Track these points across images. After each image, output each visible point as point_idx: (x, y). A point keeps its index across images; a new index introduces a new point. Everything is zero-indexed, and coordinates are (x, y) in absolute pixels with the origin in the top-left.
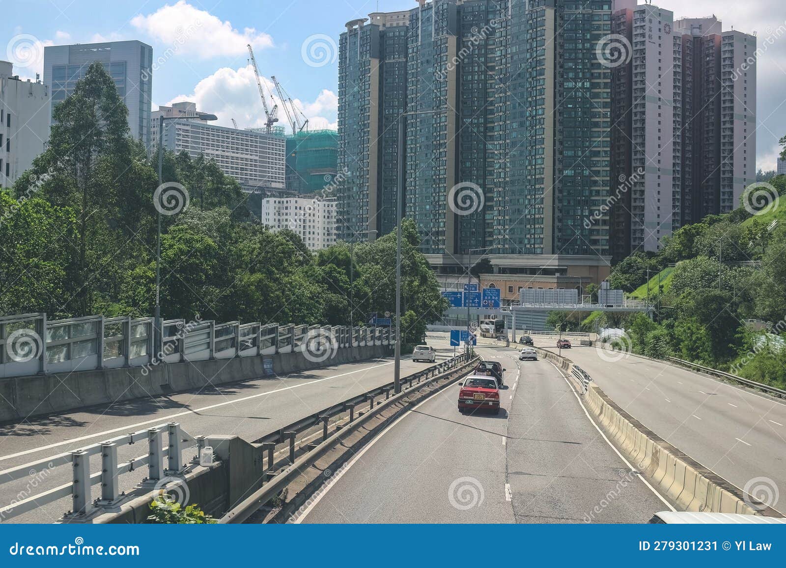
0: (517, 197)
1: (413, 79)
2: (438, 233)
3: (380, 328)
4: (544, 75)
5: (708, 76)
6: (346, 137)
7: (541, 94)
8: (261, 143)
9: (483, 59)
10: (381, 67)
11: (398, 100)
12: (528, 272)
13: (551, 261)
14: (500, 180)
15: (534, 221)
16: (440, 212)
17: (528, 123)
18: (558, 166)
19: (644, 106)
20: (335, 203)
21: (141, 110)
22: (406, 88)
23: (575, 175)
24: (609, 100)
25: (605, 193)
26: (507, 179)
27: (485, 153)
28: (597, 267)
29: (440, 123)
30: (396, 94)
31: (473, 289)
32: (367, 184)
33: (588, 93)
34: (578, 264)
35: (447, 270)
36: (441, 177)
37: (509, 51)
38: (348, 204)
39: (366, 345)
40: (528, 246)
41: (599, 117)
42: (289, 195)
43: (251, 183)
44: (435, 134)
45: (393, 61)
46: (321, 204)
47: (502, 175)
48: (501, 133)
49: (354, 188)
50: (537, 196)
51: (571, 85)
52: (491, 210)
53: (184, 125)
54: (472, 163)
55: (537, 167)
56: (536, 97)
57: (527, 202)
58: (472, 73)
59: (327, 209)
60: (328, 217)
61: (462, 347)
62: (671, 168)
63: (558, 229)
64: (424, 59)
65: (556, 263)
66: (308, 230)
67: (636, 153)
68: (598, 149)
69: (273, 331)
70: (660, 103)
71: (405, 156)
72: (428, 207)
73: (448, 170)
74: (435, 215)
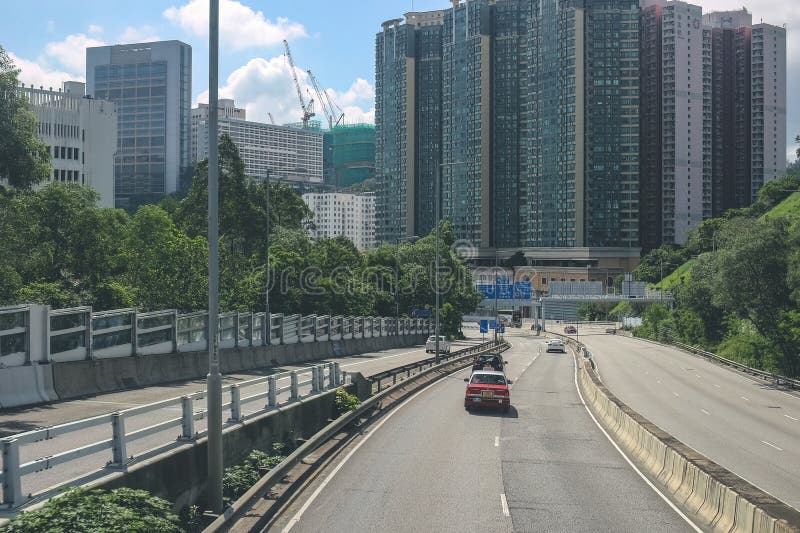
0: (550, 192)
1: (448, 78)
2: (474, 227)
3: (421, 319)
4: (574, 74)
5: (738, 69)
7: (571, 93)
8: (299, 138)
9: (515, 58)
10: (416, 66)
11: (434, 99)
13: (582, 253)
14: (533, 175)
15: (566, 215)
16: (476, 206)
17: (559, 121)
18: (588, 161)
19: (673, 100)
20: (372, 198)
21: (182, 108)
22: (441, 87)
23: (605, 170)
24: (637, 97)
25: (634, 187)
26: (540, 175)
27: (518, 149)
28: (627, 258)
29: (474, 121)
30: (432, 92)
32: (405, 180)
33: (617, 91)
34: (609, 256)
35: (482, 262)
36: (476, 172)
37: (540, 50)
38: (386, 199)
39: (409, 334)
40: (560, 239)
41: (628, 114)
42: (328, 190)
43: (289, 178)
44: (470, 131)
45: (429, 59)
46: (360, 198)
47: (535, 171)
48: (533, 130)
49: (392, 184)
50: (568, 191)
51: (600, 83)
52: (524, 204)
54: (506, 159)
55: (569, 162)
56: (566, 95)
57: (559, 197)
58: (506, 71)
59: (365, 203)
60: (366, 211)
61: (490, 334)
62: (700, 159)
63: (590, 222)
64: (459, 59)
65: (587, 255)
66: (346, 224)
67: (666, 146)
68: (627, 145)
69: (340, 321)
70: (689, 97)
71: (441, 153)
72: (464, 202)
73: (482, 166)
74: (470, 210)
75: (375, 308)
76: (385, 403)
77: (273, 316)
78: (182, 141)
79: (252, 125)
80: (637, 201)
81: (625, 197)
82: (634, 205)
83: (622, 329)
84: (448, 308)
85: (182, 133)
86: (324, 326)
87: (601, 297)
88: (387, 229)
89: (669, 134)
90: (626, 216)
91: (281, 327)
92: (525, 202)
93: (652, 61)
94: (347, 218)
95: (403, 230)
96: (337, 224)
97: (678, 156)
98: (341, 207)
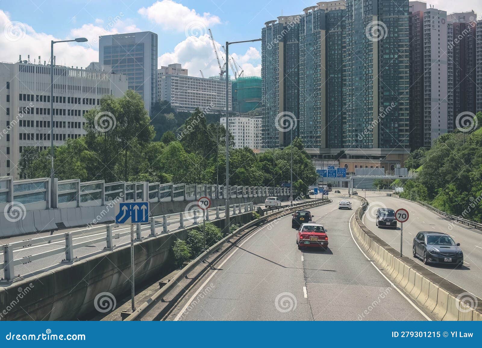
0: (359, 118)
1: (302, 53)
2: (317, 137)
3: (286, 188)
4: (372, 52)
5: (469, 46)
6: (266, 85)
7: (371, 62)
8: (218, 85)
9: (340, 42)
10: (285, 46)
11: (294, 65)
12: (365, 158)
13: (377, 152)
14: (350, 108)
16: (318, 125)
17: (364, 78)
18: (381, 100)
19: (430, 65)
20: (260, 120)
21: (152, 70)
22: (298, 58)
24: (408, 64)
25: (406, 115)
26: (354, 108)
27: (342, 93)
28: (403, 154)
29: (317, 77)
30: (293, 61)
31: (333, 168)
32: (278, 110)
33: (397, 61)
34: (391, 152)
35: (320, 157)
36: (318, 106)
37: (354, 39)
38: (268, 121)
39: (280, 195)
40: (365, 144)
41: (403, 74)
42: (235, 115)
43: (213, 108)
44: (314, 83)
45: (291, 43)
46: (253, 120)
47: (351, 106)
48: (350, 83)
49: (271, 113)
50: (369, 117)
51: (387, 56)
52: (345, 124)
53: (176, 77)
54: (335, 99)
55: (369, 101)
56: (368, 63)
57: (364, 120)
58: (334, 50)
59: (256, 123)
60: (257, 127)
62: (446, 98)
63: (382, 134)
64: (308, 43)
65: (380, 153)
66: (245, 135)
67: (426, 91)
68: (403, 91)
69: (247, 189)
70: (439, 63)
71: (299, 95)
72: (311, 123)
73: (322, 103)
74: (315, 127)
75: (263, 183)
76: (270, 219)
77: (220, 186)
78: (152, 88)
79: (191, 78)
80: (408, 123)
81: (401, 120)
82: (406, 125)
83: (394, 193)
84: (300, 182)
85: (152, 83)
86: (241, 191)
87: (383, 176)
88: (268, 138)
89: (428, 84)
90: (401, 131)
91: (223, 191)
92: (345, 123)
93: (418, 43)
94: (245, 131)
95: (277, 138)
96: (240, 135)
97: (432, 97)
98: (242, 125)
